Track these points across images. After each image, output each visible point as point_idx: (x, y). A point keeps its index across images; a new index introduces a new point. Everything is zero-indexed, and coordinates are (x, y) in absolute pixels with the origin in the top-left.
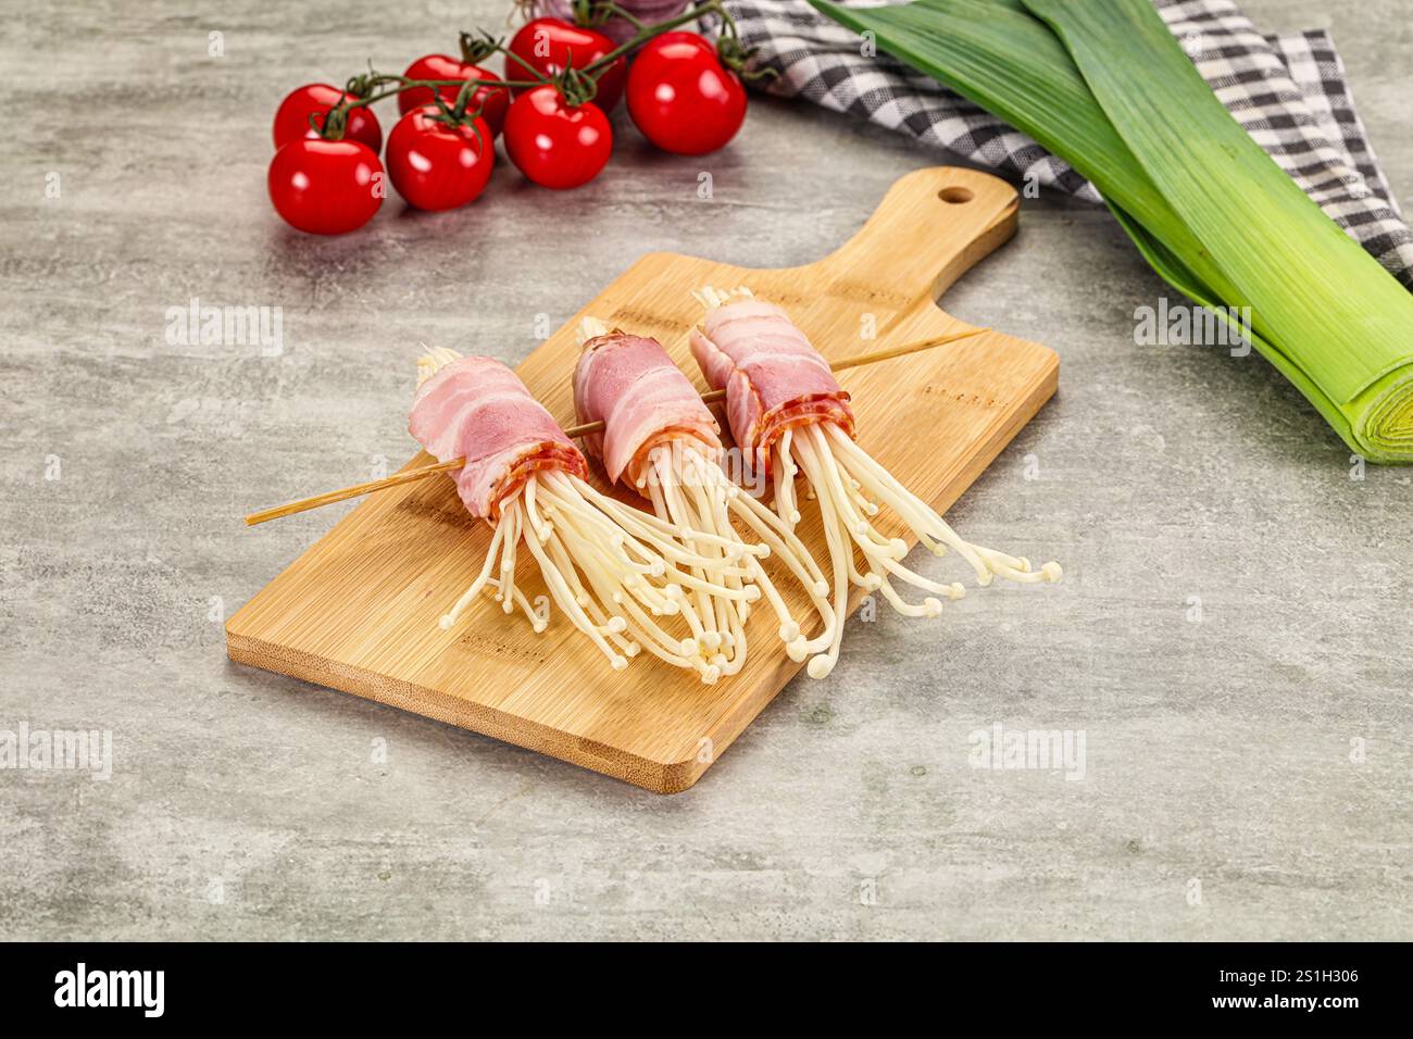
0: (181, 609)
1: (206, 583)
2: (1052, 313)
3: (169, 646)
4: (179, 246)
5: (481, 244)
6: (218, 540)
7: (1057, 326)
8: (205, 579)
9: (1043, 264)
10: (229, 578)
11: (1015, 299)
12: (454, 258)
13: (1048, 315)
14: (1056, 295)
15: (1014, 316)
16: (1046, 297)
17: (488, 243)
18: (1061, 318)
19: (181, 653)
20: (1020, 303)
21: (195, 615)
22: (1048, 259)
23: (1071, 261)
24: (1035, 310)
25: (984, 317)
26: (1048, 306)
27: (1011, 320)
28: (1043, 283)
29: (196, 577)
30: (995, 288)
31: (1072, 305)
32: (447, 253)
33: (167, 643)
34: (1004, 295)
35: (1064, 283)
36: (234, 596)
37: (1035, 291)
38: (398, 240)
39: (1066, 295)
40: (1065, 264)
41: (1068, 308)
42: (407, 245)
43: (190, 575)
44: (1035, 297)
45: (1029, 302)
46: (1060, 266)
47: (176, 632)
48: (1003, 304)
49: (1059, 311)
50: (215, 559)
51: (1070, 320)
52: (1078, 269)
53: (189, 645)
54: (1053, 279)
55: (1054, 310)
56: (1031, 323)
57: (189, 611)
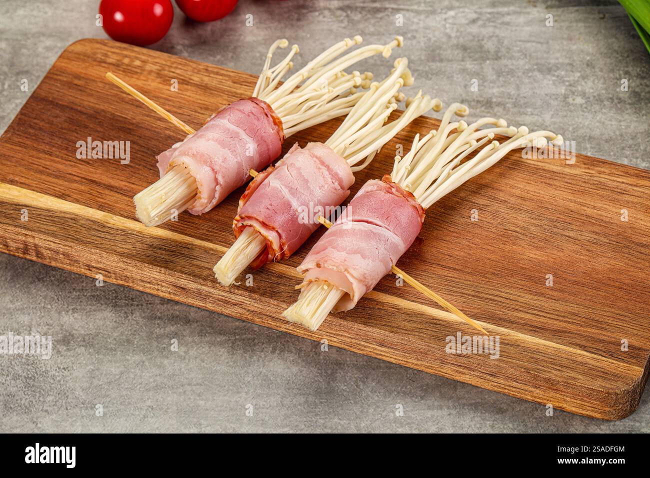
0: (53, 377)
1: (69, 354)
2: (594, 97)
3: (46, 411)
4: (47, 58)
5: (235, 48)
6: (76, 315)
7: (597, 107)
8: (68, 350)
9: (588, 54)
10: (83, 349)
11: (570, 85)
12: (218, 61)
13: (592, 98)
14: (596, 81)
15: (570, 100)
16: (590, 84)
17: (240, 46)
18: (599, 100)
19: (54, 417)
20: (574, 89)
21: (62, 382)
22: (591, 50)
23: (605, 51)
24: (583, 94)
25: (552, 102)
26: (592, 91)
27: (568, 104)
28: (588, 71)
29: (63, 348)
30: (558, 76)
31: (606, 89)
32: (215, 57)
33: (45, 408)
34: (564, 82)
35: (601, 70)
36: (86, 364)
37: (584, 77)
38: (183, 45)
39: (602, 81)
40: (601, 54)
41: (604, 92)
42: (190, 50)
43: (58, 346)
44: (583, 83)
45: (580, 88)
46: (598, 55)
47: (50, 398)
48: (562, 90)
49: (599, 95)
50: (74, 332)
51: (606, 103)
52: (610, 57)
53: (59, 409)
54: (594, 68)
55: (595, 94)
56: (581, 105)
57: (58, 378)
